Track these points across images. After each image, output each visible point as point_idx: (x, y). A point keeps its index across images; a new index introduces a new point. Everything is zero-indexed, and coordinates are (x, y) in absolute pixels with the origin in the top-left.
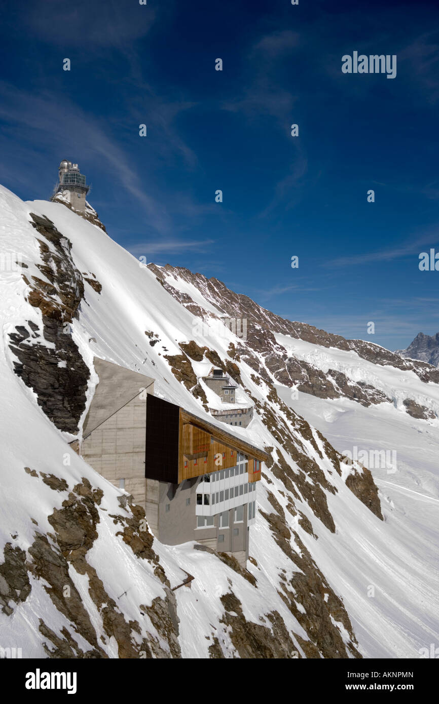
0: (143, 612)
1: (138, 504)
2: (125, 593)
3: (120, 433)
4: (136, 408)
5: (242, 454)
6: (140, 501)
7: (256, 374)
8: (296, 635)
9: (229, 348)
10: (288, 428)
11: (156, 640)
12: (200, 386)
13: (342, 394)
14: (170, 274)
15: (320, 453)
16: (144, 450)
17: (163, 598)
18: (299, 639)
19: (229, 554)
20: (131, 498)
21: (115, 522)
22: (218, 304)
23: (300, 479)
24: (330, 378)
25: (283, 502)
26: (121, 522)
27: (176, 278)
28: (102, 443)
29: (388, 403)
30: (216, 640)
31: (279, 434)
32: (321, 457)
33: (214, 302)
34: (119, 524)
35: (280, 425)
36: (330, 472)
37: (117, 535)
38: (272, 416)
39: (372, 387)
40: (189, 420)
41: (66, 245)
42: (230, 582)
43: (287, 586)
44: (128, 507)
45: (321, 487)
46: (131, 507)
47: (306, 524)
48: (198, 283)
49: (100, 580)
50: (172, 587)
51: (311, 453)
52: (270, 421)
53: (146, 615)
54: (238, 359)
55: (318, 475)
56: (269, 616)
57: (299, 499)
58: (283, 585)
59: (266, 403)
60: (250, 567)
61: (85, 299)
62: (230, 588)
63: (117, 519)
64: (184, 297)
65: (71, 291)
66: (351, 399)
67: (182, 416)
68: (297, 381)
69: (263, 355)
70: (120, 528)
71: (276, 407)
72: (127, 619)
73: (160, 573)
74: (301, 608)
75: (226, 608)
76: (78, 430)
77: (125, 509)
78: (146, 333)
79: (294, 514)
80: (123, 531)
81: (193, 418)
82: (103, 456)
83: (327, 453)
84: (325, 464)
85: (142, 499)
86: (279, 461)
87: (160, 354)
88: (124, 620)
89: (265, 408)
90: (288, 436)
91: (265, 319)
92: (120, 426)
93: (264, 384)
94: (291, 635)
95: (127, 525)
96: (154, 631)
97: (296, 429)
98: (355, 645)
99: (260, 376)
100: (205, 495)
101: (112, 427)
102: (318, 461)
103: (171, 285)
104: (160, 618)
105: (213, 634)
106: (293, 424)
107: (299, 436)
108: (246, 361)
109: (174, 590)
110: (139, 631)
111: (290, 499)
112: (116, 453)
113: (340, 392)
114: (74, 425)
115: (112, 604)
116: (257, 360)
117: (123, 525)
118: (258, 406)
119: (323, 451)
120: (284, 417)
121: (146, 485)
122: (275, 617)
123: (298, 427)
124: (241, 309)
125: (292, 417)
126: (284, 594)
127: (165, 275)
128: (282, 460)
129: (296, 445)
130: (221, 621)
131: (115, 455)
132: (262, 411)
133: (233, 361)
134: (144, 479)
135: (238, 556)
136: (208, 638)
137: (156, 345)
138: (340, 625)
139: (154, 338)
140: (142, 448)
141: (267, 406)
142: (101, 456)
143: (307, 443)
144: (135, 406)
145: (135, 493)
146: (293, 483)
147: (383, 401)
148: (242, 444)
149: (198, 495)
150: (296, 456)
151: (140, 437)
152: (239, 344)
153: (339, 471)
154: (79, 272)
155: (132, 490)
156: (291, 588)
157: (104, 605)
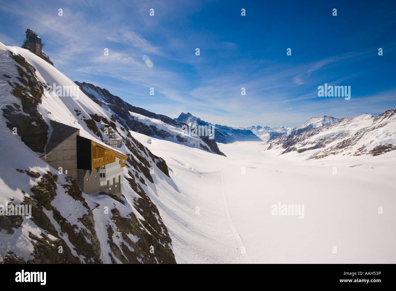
0: (79, 221)
1: (74, 179)
2: (71, 215)
3: (64, 152)
4: (72, 141)
5: (118, 157)
6: (76, 178)
7: (123, 127)
8: (140, 220)
9: (111, 117)
10: (135, 147)
11: (85, 230)
12: (100, 132)
13: (155, 134)
14: (85, 86)
15: (147, 155)
16: (76, 158)
17: (87, 214)
18: (141, 220)
19: (114, 194)
20: (71, 177)
21: (64, 188)
22: (106, 99)
23: (140, 165)
24: (150, 128)
25: (134, 174)
26: (67, 187)
27: (88, 88)
28: (56, 156)
29: (171, 137)
30: (110, 226)
31: (132, 149)
32: (148, 157)
33: (105, 98)
34: (66, 188)
35: (132, 146)
36: (151, 162)
37: (65, 193)
38: (129, 142)
39: (165, 131)
40: (95, 145)
41: (33, 70)
42: (115, 204)
43: (136, 203)
44: (70, 181)
45: (148, 167)
46: (71, 181)
47: (142, 181)
48: (97, 90)
49: (59, 212)
50: (91, 210)
51: (144, 155)
52: (128, 144)
53: (80, 222)
54: (115, 121)
55: (147, 163)
56: (130, 215)
57: (140, 172)
58: (135, 203)
59: (126, 138)
60: (122, 198)
61: (44, 95)
62: (114, 207)
63: (65, 186)
64: (91, 96)
65: (37, 91)
66: (158, 136)
67: (93, 143)
68: (138, 130)
69: (125, 120)
70: (67, 190)
71: (130, 139)
72: (72, 225)
73: (85, 205)
74: (141, 210)
75: (113, 214)
76: (44, 151)
77: (69, 182)
78: (75, 110)
79: (138, 177)
80: (68, 191)
81: (97, 144)
82: (57, 161)
83: (149, 155)
84: (149, 159)
85: (76, 177)
86: (132, 159)
87: (81, 119)
88: (71, 225)
89: (126, 140)
90: (135, 150)
91: (126, 106)
92: (65, 149)
93: (126, 131)
94: (138, 220)
95: (69, 188)
96: (84, 227)
97: (138, 147)
98: (161, 219)
99: (124, 128)
100: (103, 173)
101: (61, 149)
102: (147, 158)
103: (85, 90)
104: (86, 222)
105: (109, 224)
106: (137, 145)
107: (139, 150)
108: (118, 121)
109: (92, 210)
110: (77, 228)
111: (136, 172)
112: (63, 160)
113: (154, 133)
114: (42, 149)
115: (64, 220)
116: (123, 121)
117: (68, 188)
118: (124, 139)
119: (148, 154)
120: (134, 143)
121: (78, 172)
122: (133, 215)
123: (139, 146)
124: (116, 101)
125: (137, 143)
126: (135, 206)
127: (83, 86)
128: (133, 158)
129: (138, 153)
130: (111, 219)
131: (63, 161)
132: (125, 141)
133: (113, 122)
134: (77, 169)
135: (118, 195)
136: (106, 226)
137: (80, 115)
138: (155, 214)
139: (79, 113)
140: (75, 157)
141: (127, 139)
142: (56, 161)
143: (142, 152)
144: (71, 140)
145: (72, 175)
146: (138, 167)
147: (169, 136)
148: (117, 153)
149: (100, 174)
150: (139, 157)
151: (74, 153)
152: (115, 115)
153: (154, 162)
154: (41, 83)
155: (72, 174)
156: (138, 204)
157: (61, 221)
